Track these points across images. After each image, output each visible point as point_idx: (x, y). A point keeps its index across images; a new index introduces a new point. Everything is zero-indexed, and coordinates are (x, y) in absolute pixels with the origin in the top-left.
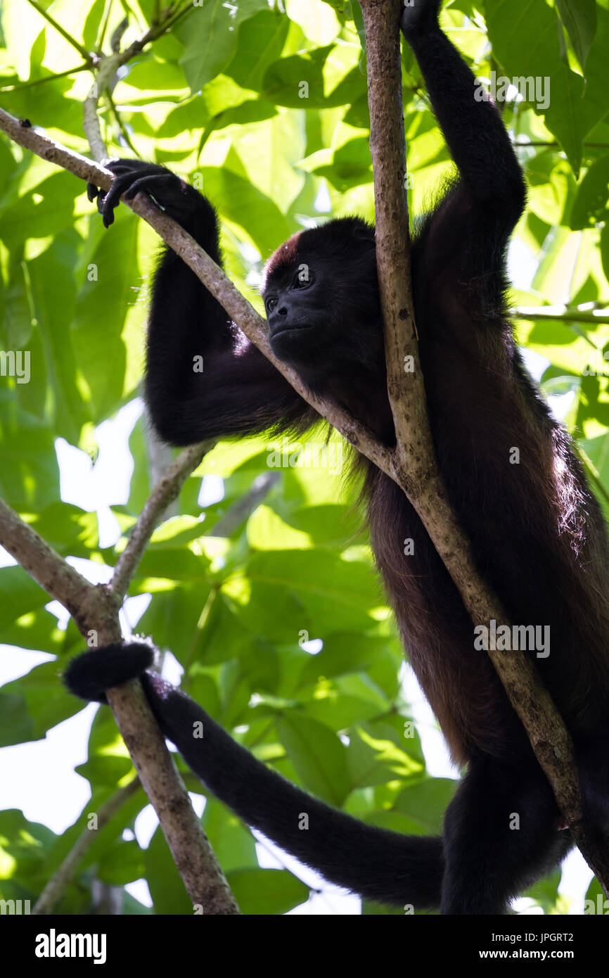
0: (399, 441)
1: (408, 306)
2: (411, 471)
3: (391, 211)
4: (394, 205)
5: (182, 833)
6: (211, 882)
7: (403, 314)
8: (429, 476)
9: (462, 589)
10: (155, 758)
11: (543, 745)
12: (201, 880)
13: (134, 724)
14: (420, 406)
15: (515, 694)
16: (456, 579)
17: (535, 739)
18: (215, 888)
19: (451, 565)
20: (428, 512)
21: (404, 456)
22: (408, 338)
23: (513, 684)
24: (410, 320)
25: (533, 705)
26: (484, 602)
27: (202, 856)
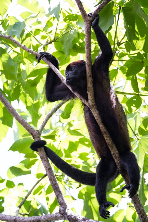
0: (89, 99)
1: (91, 75)
2: (91, 104)
3: (88, 58)
4: (89, 57)
5: (50, 174)
6: (55, 182)
7: (90, 76)
8: (94, 105)
9: (100, 126)
10: (46, 160)
11: (114, 154)
12: (53, 182)
13: (42, 155)
14: (93, 93)
15: (109, 145)
16: (98, 124)
17: (112, 153)
18: (56, 183)
19: (97, 121)
20: (94, 112)
21: (90, 102)
22: (91, 81)
23: (108, 143)
24: (91, 77)
25: (112, 147)
26: (103, 128)
27: (54, 178)
